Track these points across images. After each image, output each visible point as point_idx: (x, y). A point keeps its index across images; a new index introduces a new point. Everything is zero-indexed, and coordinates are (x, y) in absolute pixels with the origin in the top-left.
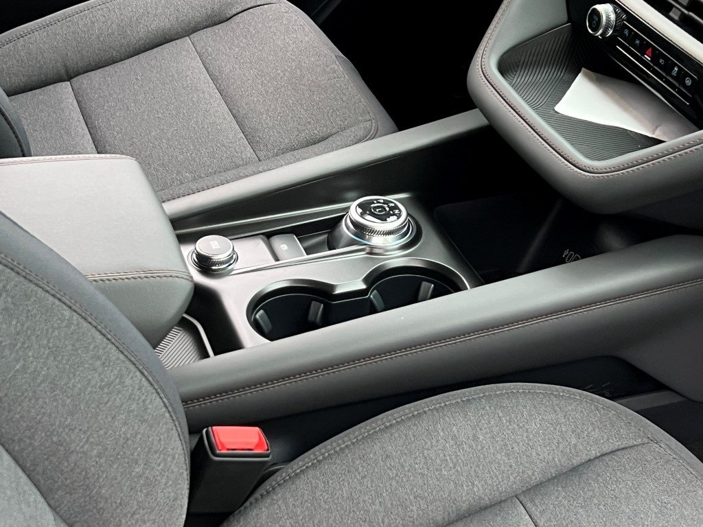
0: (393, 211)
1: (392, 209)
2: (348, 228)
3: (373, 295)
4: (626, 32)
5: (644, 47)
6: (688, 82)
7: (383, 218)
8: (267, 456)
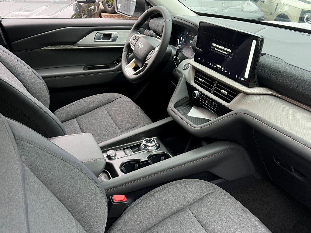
0: (153, 141)
1: (152, 140)
2: (143, 146)
3: (150, 161)
4: (202, 97)
5: (206, 100)
6: (216, 106)
7: (151, 143)
8: (126, 202)
